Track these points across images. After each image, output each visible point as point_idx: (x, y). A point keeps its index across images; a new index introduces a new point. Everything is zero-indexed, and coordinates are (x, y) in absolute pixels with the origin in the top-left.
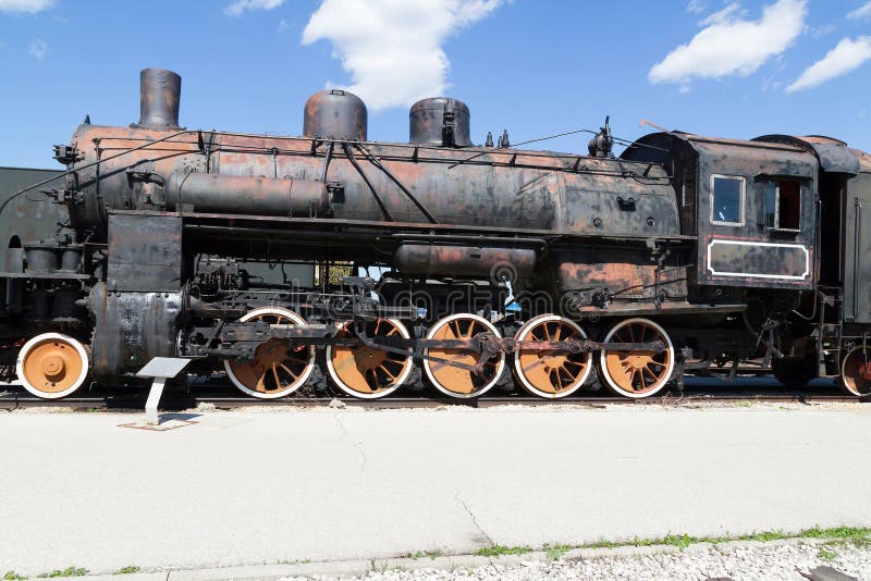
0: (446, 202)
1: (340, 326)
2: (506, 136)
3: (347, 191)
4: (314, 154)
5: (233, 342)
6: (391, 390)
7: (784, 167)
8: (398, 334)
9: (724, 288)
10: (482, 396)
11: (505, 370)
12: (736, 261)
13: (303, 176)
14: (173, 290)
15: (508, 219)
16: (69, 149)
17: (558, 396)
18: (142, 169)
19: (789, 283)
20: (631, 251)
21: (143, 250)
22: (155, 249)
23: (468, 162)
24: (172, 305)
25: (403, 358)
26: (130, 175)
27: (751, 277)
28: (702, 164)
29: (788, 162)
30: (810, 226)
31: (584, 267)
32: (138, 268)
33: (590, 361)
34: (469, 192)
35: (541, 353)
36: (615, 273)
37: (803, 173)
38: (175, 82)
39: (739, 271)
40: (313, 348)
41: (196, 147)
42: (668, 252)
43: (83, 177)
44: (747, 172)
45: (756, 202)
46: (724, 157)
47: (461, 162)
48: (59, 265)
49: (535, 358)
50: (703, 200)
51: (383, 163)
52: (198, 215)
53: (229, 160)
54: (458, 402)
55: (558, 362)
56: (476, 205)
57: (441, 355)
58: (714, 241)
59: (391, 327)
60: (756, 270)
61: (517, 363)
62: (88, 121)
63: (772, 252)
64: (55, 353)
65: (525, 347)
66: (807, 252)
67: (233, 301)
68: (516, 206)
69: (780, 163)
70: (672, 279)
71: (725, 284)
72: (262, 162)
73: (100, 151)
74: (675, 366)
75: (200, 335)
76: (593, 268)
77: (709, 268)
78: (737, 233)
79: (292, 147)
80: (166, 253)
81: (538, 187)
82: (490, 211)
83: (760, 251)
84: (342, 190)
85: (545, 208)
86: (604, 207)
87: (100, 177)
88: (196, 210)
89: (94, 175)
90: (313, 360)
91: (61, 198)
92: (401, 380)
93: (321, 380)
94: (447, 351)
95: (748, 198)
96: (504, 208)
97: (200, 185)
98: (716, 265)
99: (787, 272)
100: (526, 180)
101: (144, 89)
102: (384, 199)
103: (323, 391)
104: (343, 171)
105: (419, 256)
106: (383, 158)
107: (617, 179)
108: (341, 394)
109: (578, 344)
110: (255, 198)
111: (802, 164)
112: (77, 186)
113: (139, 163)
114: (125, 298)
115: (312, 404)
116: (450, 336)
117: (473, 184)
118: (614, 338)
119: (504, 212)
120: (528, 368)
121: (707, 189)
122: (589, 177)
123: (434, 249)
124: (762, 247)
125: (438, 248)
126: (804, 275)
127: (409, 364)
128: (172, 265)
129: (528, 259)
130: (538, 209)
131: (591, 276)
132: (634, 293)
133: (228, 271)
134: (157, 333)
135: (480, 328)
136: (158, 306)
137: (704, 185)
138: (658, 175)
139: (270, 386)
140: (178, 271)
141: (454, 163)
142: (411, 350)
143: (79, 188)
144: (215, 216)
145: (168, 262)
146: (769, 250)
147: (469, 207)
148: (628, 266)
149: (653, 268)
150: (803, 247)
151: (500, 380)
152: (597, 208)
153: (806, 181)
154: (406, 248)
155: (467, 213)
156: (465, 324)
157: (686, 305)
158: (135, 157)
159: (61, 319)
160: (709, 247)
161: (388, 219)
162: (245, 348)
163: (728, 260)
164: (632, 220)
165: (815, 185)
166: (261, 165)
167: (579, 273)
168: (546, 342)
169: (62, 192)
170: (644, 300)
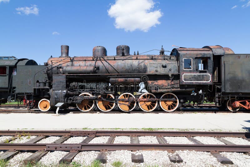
0: (121, 69)
1: (99, 96)
2: (138, 52)
3: (100, 68)
4: (93, 60)
5: (77, 100)
6: (111, 110)
7: (203, 55)
8: (112, 98)
9: (187, 85)
10: (131, 111)
11: (136, 105)
12: (190, 78)
13: (90, 65)
14: (64, 90)
15: (136, 71)
16: (46, 63)
17: (149, 111)
18: (60, 66)
19: (205, 83)
20: (165, 77)
21: (59, 82)
22: (61, 82)
23: (127, 59)
24: (64, 93)
25: (113, 103)
26: (58, 67)
27: (194, 82)
28: (180, 56)
29: (204, 54)
30: (211, 69)
31: (153, 81)
32: (58, 86)
33: (157, 103)
34: (127, 66)
35: (145, 102)
36: (161, 82)
37: (208, 56)
38: (68, 48)
39: (191, 81)
40: (94, 101)
41: (70, 61)
42: (173, 77)
43: (49, 68)
44: (193, 57)
45: (195, 64)
46: (186, 54)
47: (125, 59)
48: (45, 86)
49: (143, 103)
50: (181, 64)
51: (108, 61)
52: (69, 75)
53: (76, 63)
54: (125, 112)
55: (149, 103)
56: (128, 69)
57: (121, 102)
58: (184, 74)
59: (110, 96)
60: (196, 80)
61: (139, 104)
62: (51, 57)
63: (200, 76)
64: (45, 103)
65: (140, 100)
66: (210, 75)
67: (76, 92)
68: (138, 68)
69: (202, 54)
70: (175, 83)
71: (187, 84)
72: (83, 63)
73: (52, 63)
74: (179, 104)
75: (70, 99)
76: (155, 81)
77: (183, 80)
78: (190, 72)
79: (89, 59)
80: (63, 83)
81: (143, 64)
82: (131, 70)
83: (197, 76)
84: (99, 67)
85: (144, 68)
86: (158, 67)
87: (52, 68)
88: (68, 74)
89: (51, 68)
90: (94, 103)
91: (45, 73)
92: (112, 108)
93: (96, 108)
94: (123, 101)
95: (193, 63)
96: (135, 69)
97: (69, 69)
98: (185, 80)
99: (205, 81)
100: (140, 62)
101: (62, 49)
102: (108, 68)
103: (96, 110)
104: (99, 63)
105: (114, 81)
106: (108, 60)
107: (162, 60)
108: (100, 111)
109: (153, 99)
110: (79, 70)
111: (208, 54)
112: (48, 70)
113: (59, 65)
114: (56, 91)
115: (94, 113)
116: (123, 98)
117: (127, 64)
118: (163, 98)
119: (135, 70)
120: (142, 105)
121: (182, 62)
122: (155, 60)
123: (117, 79)
124: (197, 75)
125: (118, 79)
126: (209, 81)
127: (114, 104)
128: (64, 85)
129: (138, 80)
130: (143, 68)
131: (155, 83)
132: (166, 87)
133: (76, 85)
134: (61, 98)
135: (130, 96)
136: (62, 93)
137: (181, 61)
138: (173, 59)
139: (86, 109)
140: (65, 86)
141: (123, 60)
142: (115, 101)
143: (48, 71)
144: (72, 75)
145: (63, 84)
146: (199, 75)
147: (127, 69)
148: (164, 81)
149: (170, 81)
150: (209, 74)
151: (135, 107)
152: (157, 67)
153: (209, 58)
154: (111, 79)
155: (126, 71)
156: (127, 95)
157: (179, 89)
158: (59, 64)
159: (45, 96)
160: (183, 75)
161: (109, 73)
162: (79, 101)
163: (188, 78)
164: (165, 70)
165: (212, 59)
166: (82, 63)
167: (152, 83)
168: (146, 99)
169: (45, 71)
170: (168, 88)
